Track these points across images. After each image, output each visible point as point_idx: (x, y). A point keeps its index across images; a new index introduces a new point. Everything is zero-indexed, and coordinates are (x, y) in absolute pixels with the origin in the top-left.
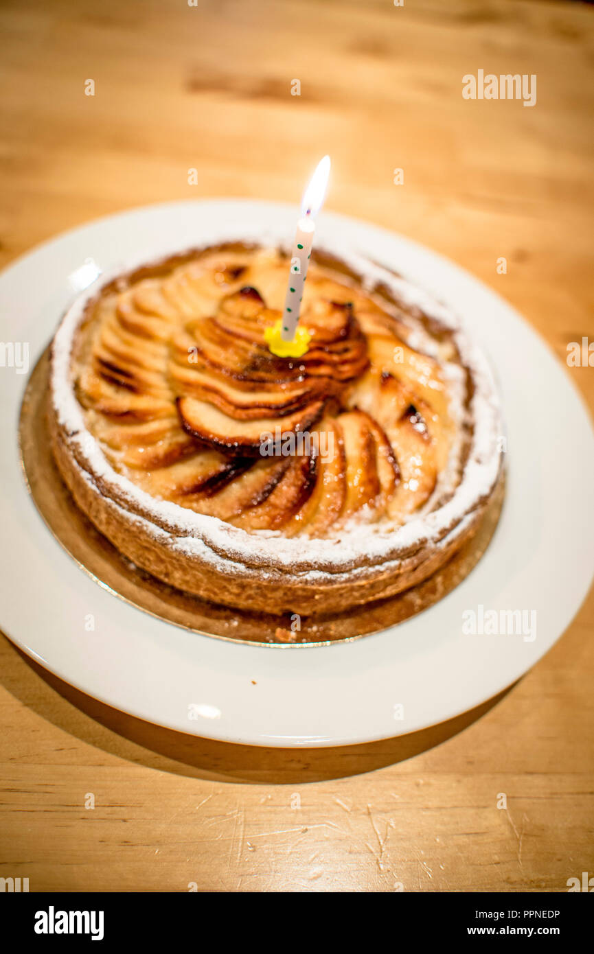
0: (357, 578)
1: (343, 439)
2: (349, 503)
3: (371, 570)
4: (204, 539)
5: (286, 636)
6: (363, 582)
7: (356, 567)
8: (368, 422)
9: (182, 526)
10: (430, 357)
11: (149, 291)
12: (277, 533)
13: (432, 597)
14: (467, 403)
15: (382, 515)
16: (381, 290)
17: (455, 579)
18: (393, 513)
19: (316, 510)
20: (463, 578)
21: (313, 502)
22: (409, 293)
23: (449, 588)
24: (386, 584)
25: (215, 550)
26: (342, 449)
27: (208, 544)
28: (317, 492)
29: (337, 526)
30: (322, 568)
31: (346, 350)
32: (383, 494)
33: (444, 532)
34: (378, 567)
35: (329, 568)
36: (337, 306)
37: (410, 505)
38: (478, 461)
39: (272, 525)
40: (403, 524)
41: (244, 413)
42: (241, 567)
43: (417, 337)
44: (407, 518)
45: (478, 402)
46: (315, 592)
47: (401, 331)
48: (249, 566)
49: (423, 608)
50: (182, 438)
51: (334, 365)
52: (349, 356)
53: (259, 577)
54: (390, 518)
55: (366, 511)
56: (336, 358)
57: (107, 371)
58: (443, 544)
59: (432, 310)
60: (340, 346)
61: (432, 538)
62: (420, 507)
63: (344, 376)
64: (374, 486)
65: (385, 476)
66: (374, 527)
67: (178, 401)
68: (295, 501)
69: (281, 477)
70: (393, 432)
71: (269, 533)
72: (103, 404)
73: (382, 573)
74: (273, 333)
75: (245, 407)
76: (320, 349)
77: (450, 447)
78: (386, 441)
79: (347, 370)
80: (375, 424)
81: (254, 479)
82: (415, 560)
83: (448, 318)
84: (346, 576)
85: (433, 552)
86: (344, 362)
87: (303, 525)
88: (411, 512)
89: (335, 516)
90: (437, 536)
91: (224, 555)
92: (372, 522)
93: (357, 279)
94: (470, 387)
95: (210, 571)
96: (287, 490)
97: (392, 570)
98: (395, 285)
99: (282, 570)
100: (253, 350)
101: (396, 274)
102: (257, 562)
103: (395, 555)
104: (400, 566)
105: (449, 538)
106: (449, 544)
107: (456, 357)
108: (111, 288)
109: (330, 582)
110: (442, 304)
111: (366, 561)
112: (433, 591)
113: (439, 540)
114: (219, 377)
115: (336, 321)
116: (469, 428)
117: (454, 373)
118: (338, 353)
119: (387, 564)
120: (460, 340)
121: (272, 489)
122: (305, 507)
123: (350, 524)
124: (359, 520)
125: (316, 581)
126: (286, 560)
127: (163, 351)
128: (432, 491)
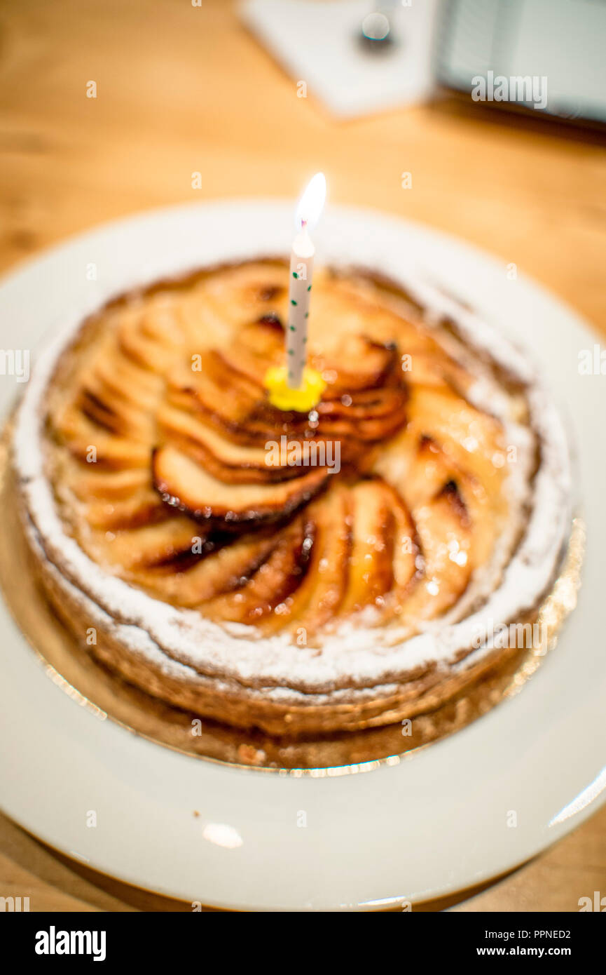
0: (339, 701)
1: (353, 516)
2: (351, 601)
3: (358, 694)
4: (149, 632)
5: (251, 757)
6: (348, 707)
7: (338, 688)
8: (390, 497)
9: (126, 612)
10: (492, 416)
11: (163, 310)
12: (250, 630)
13: (448, 726)
14: (532, 478)
15: (390, 619)
16: (448, 325)
17: (483, 705)
18: (407, 617)
19: (306, 606)
20: (494, 705)
21: (303, 594)
22: (481, 332)
23: (475, 714)
24: (381, 710)
25: (162, 648)
26: (349, 530)
27: (154, 639)
28: (310, 582)
29: (329, 627)
30: (290, 686)
31: (376, 403)
32: (396, 592)
33: (462, 655)
34: (367, 692)
35: (301, 688)
36: (375, 346)
37: (430, 608)
38: (527, 562)
39: (248, 618)
40: (417, 634)
41: (232, 474)
42: (191, 674)
43: (482, 389)
44: (423, 625)
45: (544, 480)
46: (285, 713)
47: (462, 381)
48: (201, 673)
49: (434, 739)
50: (153, 498)
51: (355, 421)
52: (378, 410)
53: (213, 687)
54: (402, 624)
55: (370, 614)
56: (359, 412)
57: (90, 405)
58: (461, 668)
59: (506, 355)
60: (368, 397)
61: (445, 660)
62: (444, 611)
63: (368, 437)
64: (386, 581)
65: (401, 569)
66: (378, 633)
67: (155, 452)
68: (279, 591)
69: (266, 559)
70: (423, 514)
71: (240, 629)
72: (77, 445)
73: (371, 699)
74: (276, 377)
75: (233, 467)
76: (338, 400)
77: (497, 535)
78: (412, 523)
79: (372, 429)
80: (401, 501)
81: (234, 557)
82: (421, 686)
83: (521, 366)
84: (323, 699)
85: (448, 677)
86: (369, 418)
87: (286, 622)
88: (431, 618)
89: (329, 614)
90: (452, 658)
91: (170, 656)
92: (375, 626)
93: (419, 309)
94: (538, 459)
95: (156, 671)
96: (272, 576)
97: (386, 695)
98: (466, 322)
99: (240, 682)
100: (255, 394)
101: (466, 306)
102: (209, 670)
103: (390, 679)
104: (398, 692)
105: (471, 660)
106: (470, 668)
107: (526, 420)
108: (118, 303)
109: (302, 704)
110: (519, 349)
111: (350, 683)
112: (452, 717)
113: (457, 662)
114: (208, 425)
115: (372, 365)
116: (528, 510)
117: (519, 438)
118: (365, 405)
119: (379, 689)
120: (535, 397)
121: (252, 573)
122: (290, 600)
123: (345, 627)
124: (358, 624)
125: (283, 701)
126: (246, 672)
127: (156, 384)
128: (461, 593)
